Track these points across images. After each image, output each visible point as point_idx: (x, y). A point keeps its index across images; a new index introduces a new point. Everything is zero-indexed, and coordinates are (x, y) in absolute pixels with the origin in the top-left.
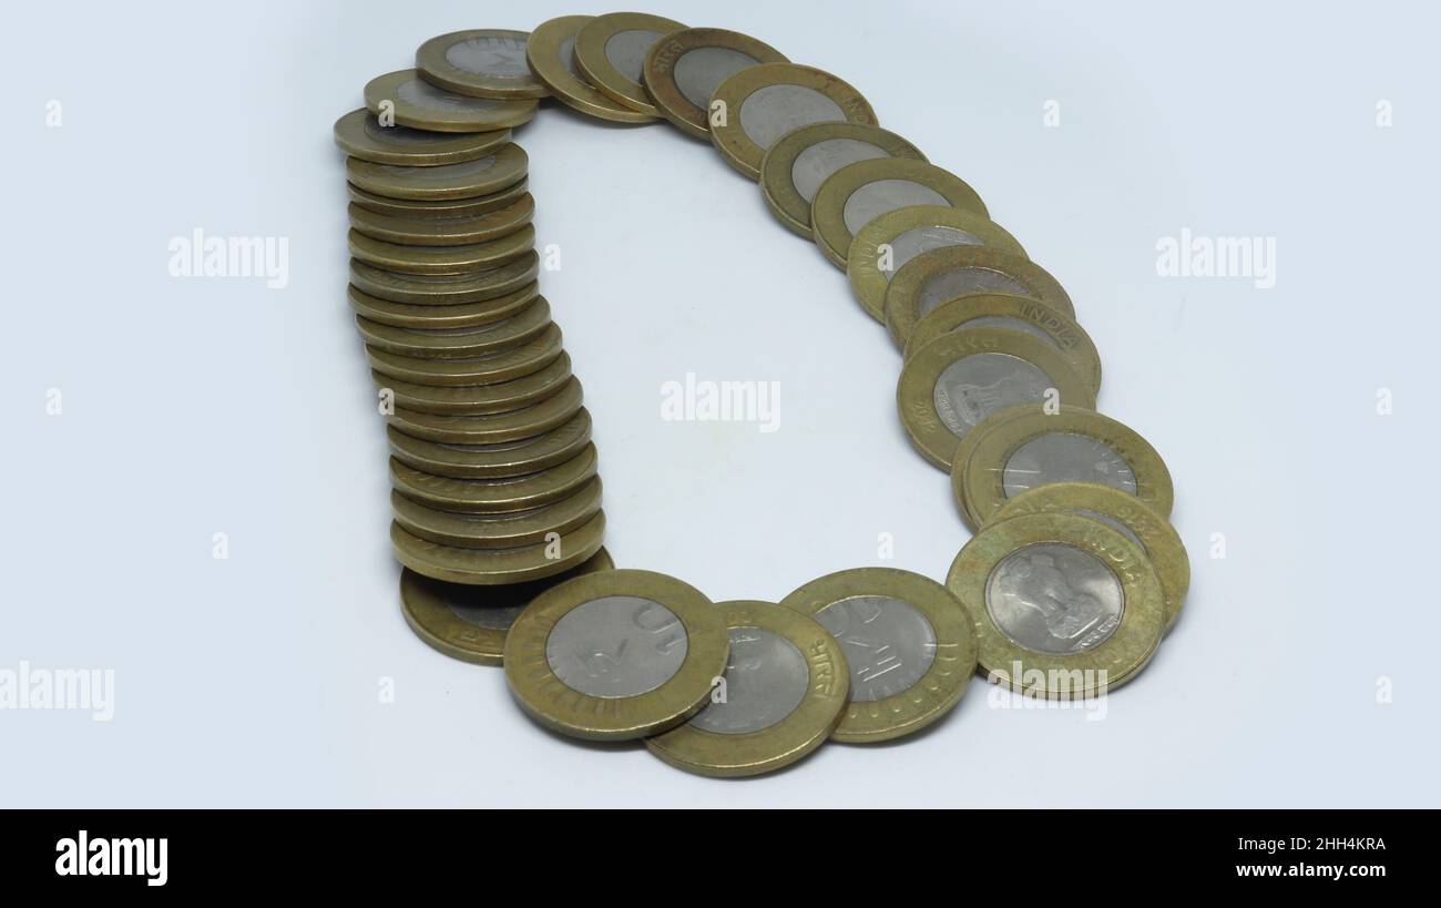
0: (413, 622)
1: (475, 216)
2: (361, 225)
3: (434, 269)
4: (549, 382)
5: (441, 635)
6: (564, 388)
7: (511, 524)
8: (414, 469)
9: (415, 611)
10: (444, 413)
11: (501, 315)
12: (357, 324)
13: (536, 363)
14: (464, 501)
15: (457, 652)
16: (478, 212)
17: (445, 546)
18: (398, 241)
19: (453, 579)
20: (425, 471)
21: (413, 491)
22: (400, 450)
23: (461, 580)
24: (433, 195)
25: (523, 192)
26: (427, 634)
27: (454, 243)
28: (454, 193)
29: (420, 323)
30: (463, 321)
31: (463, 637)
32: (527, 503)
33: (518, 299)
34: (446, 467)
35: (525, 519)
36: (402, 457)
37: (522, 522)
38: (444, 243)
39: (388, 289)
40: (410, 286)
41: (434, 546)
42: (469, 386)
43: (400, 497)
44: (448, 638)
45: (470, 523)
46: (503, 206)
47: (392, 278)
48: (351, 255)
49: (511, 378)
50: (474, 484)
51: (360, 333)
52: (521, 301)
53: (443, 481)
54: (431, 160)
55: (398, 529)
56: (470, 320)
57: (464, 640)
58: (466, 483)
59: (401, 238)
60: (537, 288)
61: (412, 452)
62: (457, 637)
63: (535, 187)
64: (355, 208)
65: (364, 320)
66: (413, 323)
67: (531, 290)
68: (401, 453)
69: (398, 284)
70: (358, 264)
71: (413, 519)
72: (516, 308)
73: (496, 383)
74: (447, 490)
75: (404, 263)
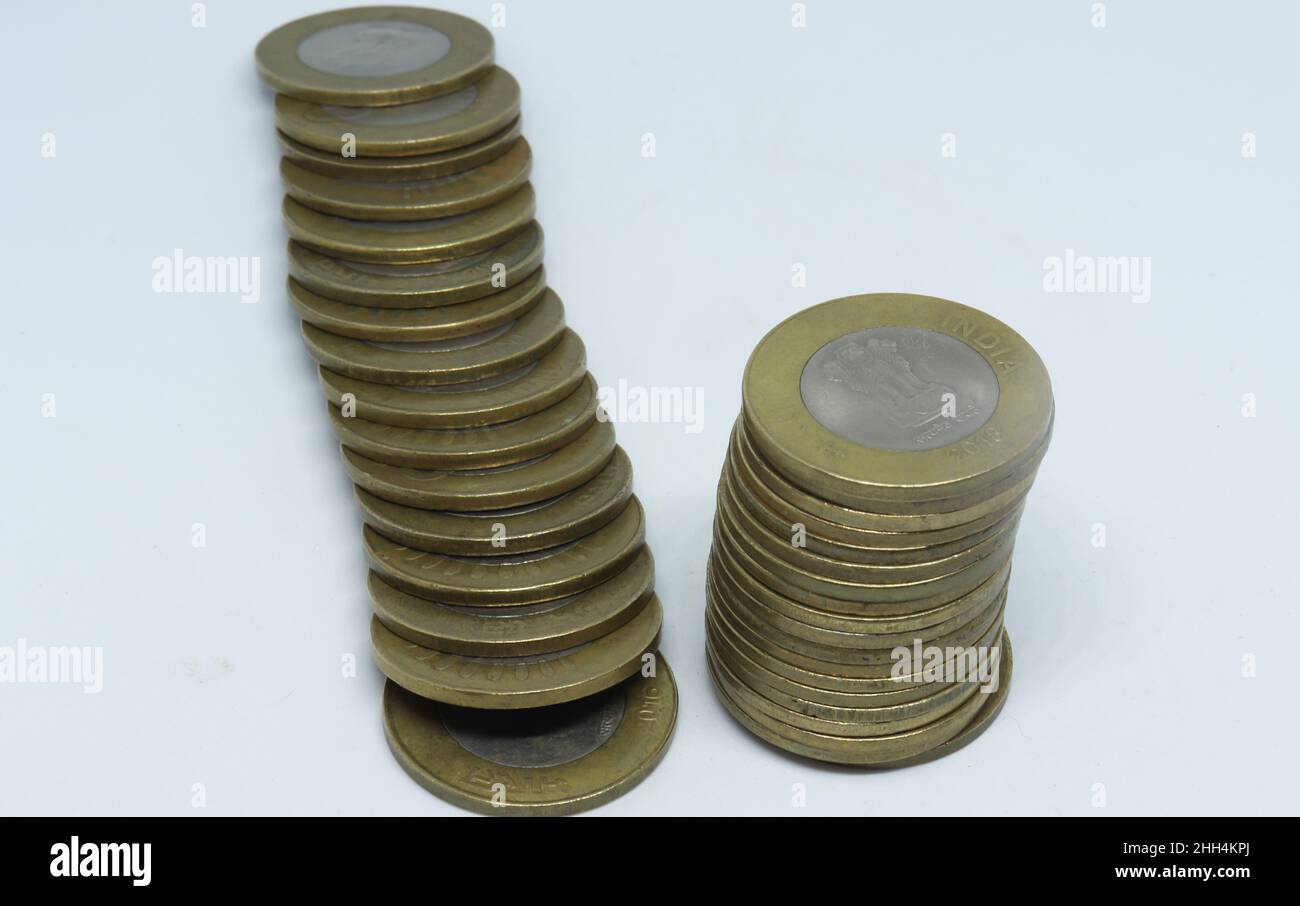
0: (406, 758)
1: (453, 174)
2: (301, 193)
3: (404, 256)
4: (570, 422)
5: (444, 777)
6: (588, 429)
7: (539, 620)
8: (399, 544)
9: (405, 741)
10: (426, 467)
11: (499, 319)
12: (305, 336)
13: (551, 395)
14: (473, 590)
15: (465, 799)
16: (459, 169)
17: (450, 654)
18: (352, 215)
19: (465, 702)
20: (415, 546)
21: (400, 575)
22: (378, 517)
23: (477, 704)
24: (398, 148)
25: (516, 135)
26: (423, 774)
27: (429, 216)
28: (425, 145)
29: (391, 334)
30: (449, 331)
31: (474, 779)
32: (557, 590)
33: (520, 296)
34: (443, 542)
35: (554, 613)
36: (381, 528)
37: (552, 616)
38: (415, 217)
39: (344, 287)
40: (374, 282)
41: (433, 655)
42: (461, 427)
43: (382, 583)
44: (454, 781)
45: (483, 621)
46: (491, 159)
47: (348, 270)
48: (289, 236)
49: (517, 415)
50: (484, 564)
51: (308, 348)
52: (525, 299)
53: (440, 561)
54: (392, 96)
55: (382, 628)
56: (458, 329)
57: (476, 784)
58: (472, 563)
59: (355, 211)
60: (544, 280)
61: (394, 521)
62: (466, 779)
63: (532, 129)
64: (289, 166)
65: (313, 330)
66: (381, 334)
67: (538, 280)
68: (379, 522)
69: (357, 281)
70: (299, 249)
71: (402, 617)
72: (520, 309)
73: (495, 423)
74: (447, 573)
75: (362, 248)
